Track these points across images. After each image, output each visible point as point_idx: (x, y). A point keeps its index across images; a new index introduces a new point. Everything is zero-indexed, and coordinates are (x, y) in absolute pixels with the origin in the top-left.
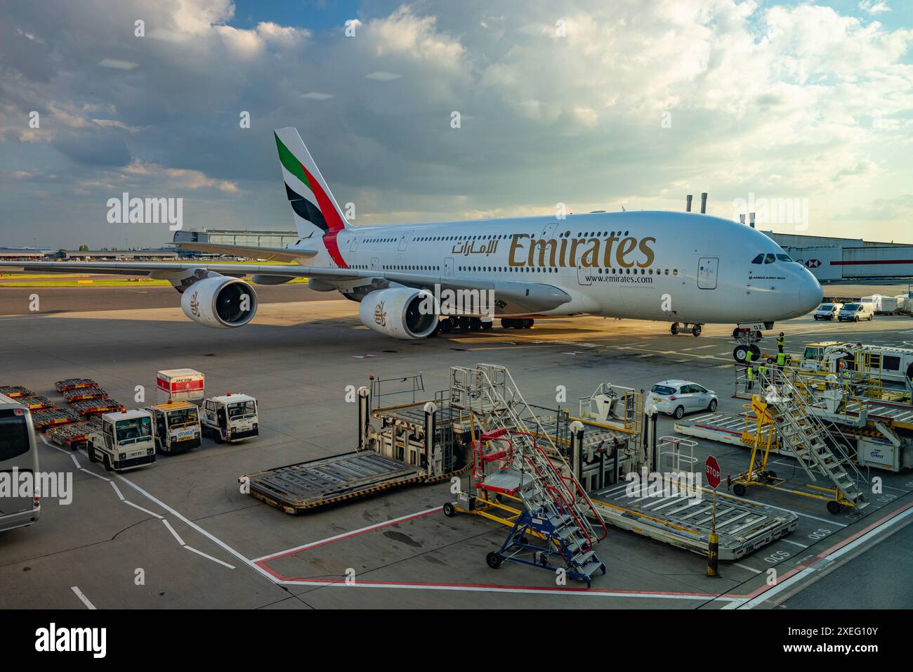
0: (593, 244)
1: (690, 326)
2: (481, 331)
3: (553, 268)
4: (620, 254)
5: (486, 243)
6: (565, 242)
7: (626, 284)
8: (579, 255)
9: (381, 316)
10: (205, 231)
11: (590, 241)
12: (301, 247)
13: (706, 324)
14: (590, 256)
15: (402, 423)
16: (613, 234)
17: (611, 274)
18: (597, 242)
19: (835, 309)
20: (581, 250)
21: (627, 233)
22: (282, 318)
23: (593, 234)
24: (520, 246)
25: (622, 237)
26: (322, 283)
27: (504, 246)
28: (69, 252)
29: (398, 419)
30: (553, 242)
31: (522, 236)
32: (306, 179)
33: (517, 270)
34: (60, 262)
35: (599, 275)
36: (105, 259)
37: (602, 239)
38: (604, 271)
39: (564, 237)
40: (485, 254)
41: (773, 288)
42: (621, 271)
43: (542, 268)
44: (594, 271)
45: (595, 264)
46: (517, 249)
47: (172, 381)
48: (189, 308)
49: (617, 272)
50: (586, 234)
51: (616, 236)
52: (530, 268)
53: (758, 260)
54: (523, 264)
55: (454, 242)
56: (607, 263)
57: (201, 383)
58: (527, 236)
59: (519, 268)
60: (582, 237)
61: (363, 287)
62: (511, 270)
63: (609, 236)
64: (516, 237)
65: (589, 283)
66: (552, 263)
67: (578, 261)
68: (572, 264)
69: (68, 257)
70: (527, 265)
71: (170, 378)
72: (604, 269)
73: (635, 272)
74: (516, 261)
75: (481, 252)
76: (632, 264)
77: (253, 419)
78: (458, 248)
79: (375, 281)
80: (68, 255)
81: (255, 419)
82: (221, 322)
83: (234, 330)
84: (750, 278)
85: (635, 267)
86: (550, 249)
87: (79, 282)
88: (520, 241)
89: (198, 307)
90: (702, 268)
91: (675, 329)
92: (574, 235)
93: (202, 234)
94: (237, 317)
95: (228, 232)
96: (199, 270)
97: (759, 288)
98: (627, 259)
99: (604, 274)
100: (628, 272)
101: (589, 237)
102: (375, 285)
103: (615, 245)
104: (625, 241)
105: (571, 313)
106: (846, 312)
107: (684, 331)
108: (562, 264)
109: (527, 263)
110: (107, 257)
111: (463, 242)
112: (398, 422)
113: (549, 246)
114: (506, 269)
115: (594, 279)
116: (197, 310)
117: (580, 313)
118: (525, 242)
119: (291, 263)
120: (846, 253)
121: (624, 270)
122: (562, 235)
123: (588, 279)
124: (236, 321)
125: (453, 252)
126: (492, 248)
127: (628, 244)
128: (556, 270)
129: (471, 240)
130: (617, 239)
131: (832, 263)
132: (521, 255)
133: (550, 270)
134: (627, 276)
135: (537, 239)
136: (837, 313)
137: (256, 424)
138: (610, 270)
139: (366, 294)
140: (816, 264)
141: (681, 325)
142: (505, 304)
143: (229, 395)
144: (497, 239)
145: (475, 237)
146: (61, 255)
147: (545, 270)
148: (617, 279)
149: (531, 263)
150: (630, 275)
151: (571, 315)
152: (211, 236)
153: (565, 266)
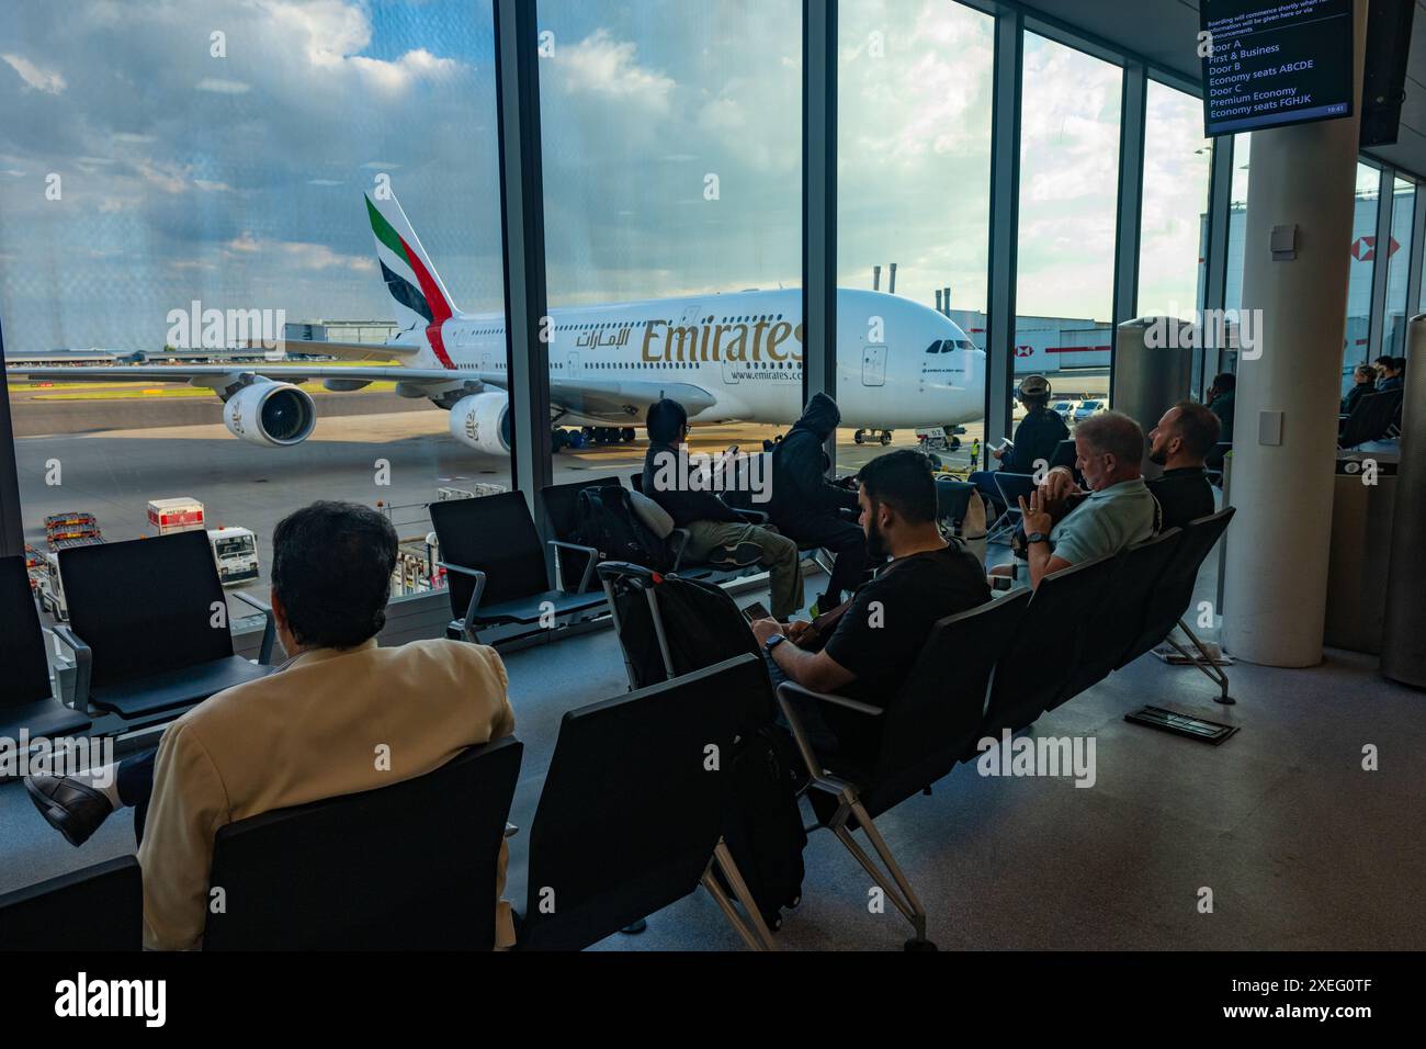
0: (740, 331)
1: (878, 433)
2: (622, 444)
3: (694, 363)
4: (771, 343)
5: (616, 332)
6: (707, 329)
7: (778, 381)
8: (723, 346)
9: (473, 427)
10: (320, 322)
11: (736, 328)
12: (400, 342)
13: (896, 431)
14: (737, 346)
15: (410, 558)
16: (763, 318)
17: (760, 369)
18: (744, 328)
19: (1072, 407)
20: (726, 338)
21: (780, 317)
22: (378, 433)
23: (740, 319)
24: (657, 336)
25: (774, 322)
26: (414, 388)
27: (638, 335)
28: (148, 353)
29: (407, 553)
30: (694, 330)
31: (657, 323)
32: (405, 254)
33: (652, 366)
34: (136, 367)
35: (747, 371)
36: (194, 361)
37: (751, 325)
38: (752, 366)
39: (706, 324)
40: (615, 346)
41: (950, 384)
42: (773, 366)
43: (681, 363)
44: (740, 366)
45: (742, 356)
46: (652, 340)
47: (161, 514)
48: (232, 423)
49: (768, 366)
50: (732, 319)
51: (766, 321)
52: (667, 364)
53: (934, 348)
54: (659, 358)
55: (579, 333)
56: (756, 356)
57: (199, 516)
58: (664, 322)
59: (655, 363)
60: (728, 323)
61: (455, 392)
62: (645, 366)
63: (758, 321)
64: (651, 323)
65: (736, 381)
66: (693, 357)
67: (722, 354)
68: (716, 358)
69: (147, 360)
70: (663, 360)
71: (159, 510)
72: (752, 362)
73: (790, 366)
74: (650, 355)
75: (610, 344)
76: (786, 357)
77: (250, 557)
78: (584, 340)
79: (468, 383)
80: (147, 358)
81: (253, 558)
82: (269, 439)
83: (288, 450)
84: (924, 371)
85: (789, 359)
86: (690, 340)
87: (145, 391)
88: (656, 329)
89: (241, 421)
90: (867, 360)
91: (860, 437)
92: (718, 321)
93: (317, 326)
94: (293, 433)
95: (351, 323)
96: (243, 374)
97: (936, 384)
98: (780, 350)
99: (752, 370)
100: (781, 366)
101: (735, 323)
102: (468, 389)
103: (766, 332)
104: (778, 326)
105: (717, 419)
106: (1084, 412)
107: (871, 439)
108: (704, 358)
109: (663, 357)
110: (198, 359)
111: (590, 332)
112: (407, 557)
113: (689, 335)
114: (639, 365)
115: (742, 377)
116: (239, 424)
117: (728, 419)
118: (661, 330)
119: (390, 364)
120: (1065, 337)
121: (776, 363)
122: (703, 321)
123: (735, 377)
124: (292, 438)
125: (578, 345)
126: (623, 339)
127: (781, 331)
128: (698, 366)
129: (599, 329)
130: (768, 325)
131: (1048, 351)
132: (657, 347)
133: (691, 366)
134: (780, 371)
135: (675, 326)
136: (1073, 413)
137: (255, 564)
138: (760, 363)
139: (458, 400)
140: (1027, 351)
141: (868, 432)
142: (637, 410)
143: (221, 529)
144: (628, 327)
145: (603, 325)
146: (138, 357)
147: (684, 366)
148: (767, 376)
149: (668, 357)
150: (783, 371)
151: (719, 422)
152: (329, 330)
153: (707, 360)
